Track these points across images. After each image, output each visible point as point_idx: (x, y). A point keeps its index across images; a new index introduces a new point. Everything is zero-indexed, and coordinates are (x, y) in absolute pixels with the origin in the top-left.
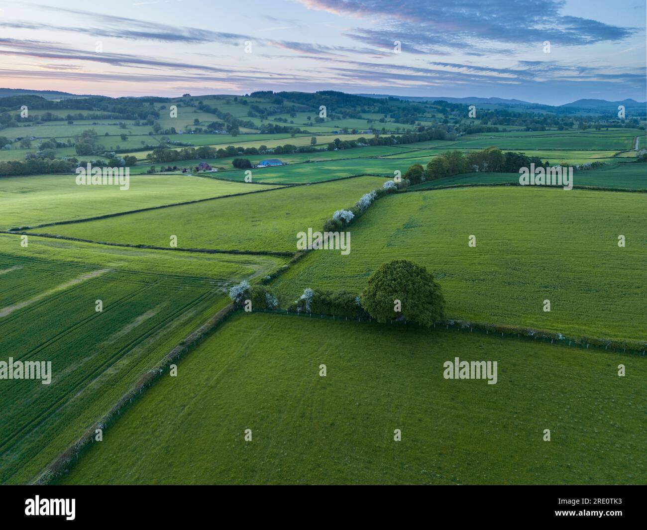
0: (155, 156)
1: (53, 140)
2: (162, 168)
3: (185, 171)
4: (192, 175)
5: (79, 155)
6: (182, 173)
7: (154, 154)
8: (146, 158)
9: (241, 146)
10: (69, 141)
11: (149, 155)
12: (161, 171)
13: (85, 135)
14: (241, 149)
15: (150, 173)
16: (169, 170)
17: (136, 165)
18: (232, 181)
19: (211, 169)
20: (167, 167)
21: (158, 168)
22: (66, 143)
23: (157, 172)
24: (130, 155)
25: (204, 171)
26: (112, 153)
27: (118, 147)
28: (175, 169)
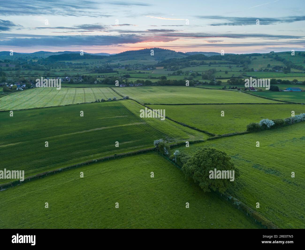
0: (230, 82)
1: (197, 72)
2: (230, 87)
3: (239, 89)
4: (242, 92)
5: (203, 79)
6: (237, 91)
7: (230, 80)
8: (226, 82)
9: (281, 79)
10: (203, 73)
11: (228, 81)
12: (229, 89)
13: (209, 71)
14: (280, 81)
15: (223, 89)
16: (233, 88)
17: (220, 85)
18: (259, 97)
19: (254, 90)
20: (232, 87)
21: (228, 87)
22: (201, 74)
23: (227, 89)
24: (220, 80)
25: (250, 90)
26: (214, 79)
27: (220, 77)
28: (236, 88)
